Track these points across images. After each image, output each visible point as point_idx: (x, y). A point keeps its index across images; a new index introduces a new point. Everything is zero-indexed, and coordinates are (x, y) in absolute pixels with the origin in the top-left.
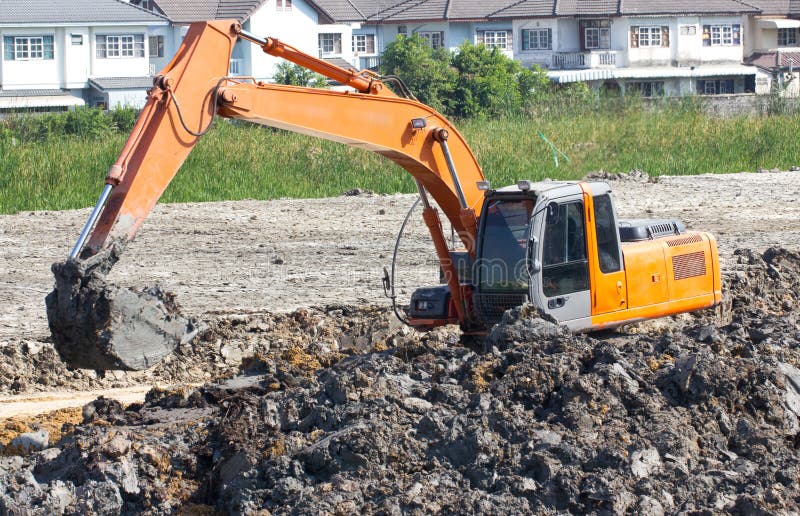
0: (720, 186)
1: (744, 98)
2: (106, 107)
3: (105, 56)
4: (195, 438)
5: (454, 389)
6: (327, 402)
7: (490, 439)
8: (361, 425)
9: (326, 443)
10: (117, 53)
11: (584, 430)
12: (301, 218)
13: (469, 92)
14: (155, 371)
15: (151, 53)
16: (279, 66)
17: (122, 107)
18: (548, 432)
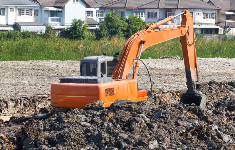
0: (202, 62)
1: (215, 35)
2: (20, 30)
3: (20, 15)
4: (17, 132)
5: (98, 120)
6: (58, 122)
7: (106, 135)
8: (66, 130)
9: (55, 135)
10: (24, 14)
11: (135, 134)
12: (72, 67)
13: (131, 30)
14: (17, 111)
15: (34, 15)
16: (73, 20)
17: (25, 31)
18: (124, 134)
